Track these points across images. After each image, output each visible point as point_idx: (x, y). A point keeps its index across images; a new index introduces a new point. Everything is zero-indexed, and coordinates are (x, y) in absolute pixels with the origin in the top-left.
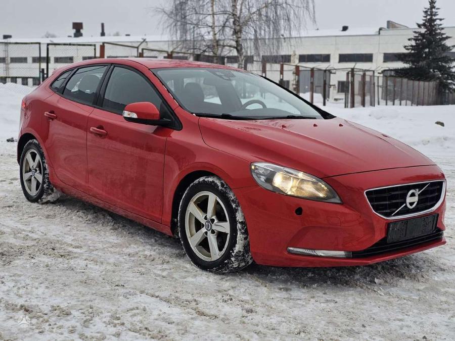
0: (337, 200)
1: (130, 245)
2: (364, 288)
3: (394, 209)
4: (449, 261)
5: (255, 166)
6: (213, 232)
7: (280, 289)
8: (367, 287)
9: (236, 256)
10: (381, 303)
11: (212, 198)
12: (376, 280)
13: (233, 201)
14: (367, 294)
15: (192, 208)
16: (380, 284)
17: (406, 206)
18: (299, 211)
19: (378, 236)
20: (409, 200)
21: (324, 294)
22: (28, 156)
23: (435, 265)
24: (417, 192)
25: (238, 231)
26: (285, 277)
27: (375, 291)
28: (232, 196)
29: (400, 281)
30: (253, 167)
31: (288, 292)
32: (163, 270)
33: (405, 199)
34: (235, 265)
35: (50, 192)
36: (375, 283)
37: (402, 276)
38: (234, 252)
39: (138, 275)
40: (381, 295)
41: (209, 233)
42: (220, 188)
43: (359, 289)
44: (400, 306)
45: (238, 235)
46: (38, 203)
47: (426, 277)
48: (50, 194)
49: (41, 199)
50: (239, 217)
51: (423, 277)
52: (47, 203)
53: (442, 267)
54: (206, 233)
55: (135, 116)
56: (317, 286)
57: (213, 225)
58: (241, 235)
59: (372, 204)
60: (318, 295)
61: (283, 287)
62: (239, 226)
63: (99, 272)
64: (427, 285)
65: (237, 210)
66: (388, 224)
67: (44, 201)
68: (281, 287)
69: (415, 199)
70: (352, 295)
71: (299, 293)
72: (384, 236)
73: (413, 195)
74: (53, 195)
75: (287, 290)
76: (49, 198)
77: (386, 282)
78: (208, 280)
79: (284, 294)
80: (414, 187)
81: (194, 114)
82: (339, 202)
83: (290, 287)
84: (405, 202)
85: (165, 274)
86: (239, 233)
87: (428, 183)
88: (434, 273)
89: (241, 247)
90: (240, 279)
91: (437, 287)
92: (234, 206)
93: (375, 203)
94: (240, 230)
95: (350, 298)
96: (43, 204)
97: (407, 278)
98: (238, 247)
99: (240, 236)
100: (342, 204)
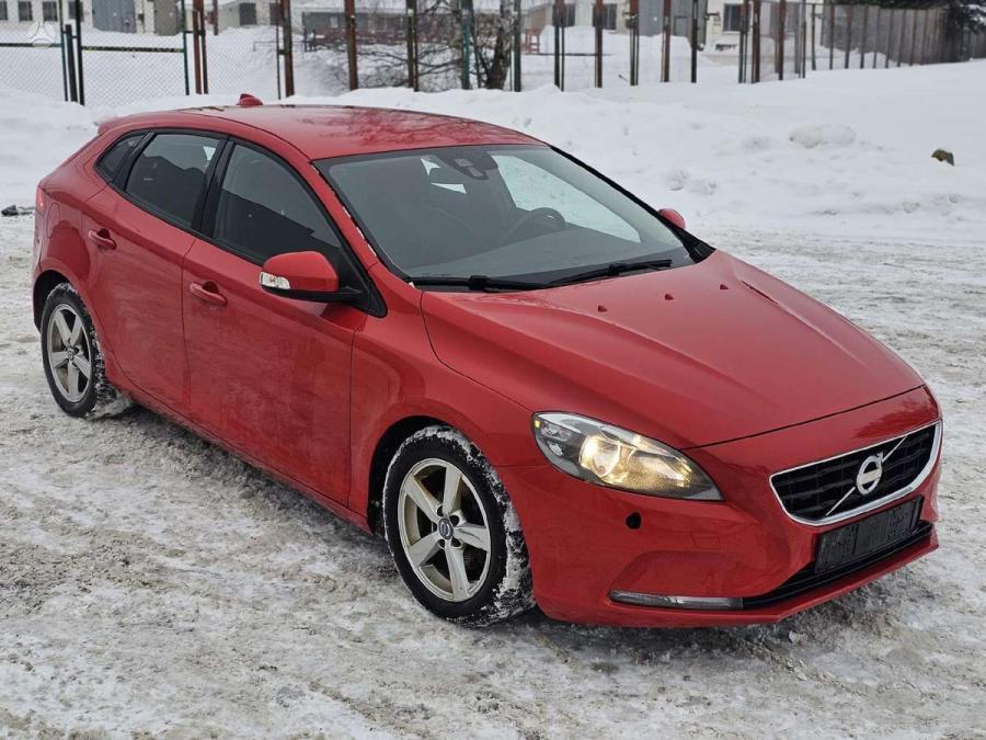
0: (713, 494)
2: (768, 659)
3: (830, 502)
4: (944, 568)
5: (542, 421)
6: (456, 543)
7: (596, 667)
8: (772, 658)
9: (503, 598)
10: (800, 702)
11: (454, 476)
12: (792, 636)
13: (496, 487)
14: (771, 679)
15: (412, 488)
16: (800, 643)
17: (857, 491)
18: (634, 521)
19: (797, 564)
20: (862, 478)
21: (686, 678)
22: (58, 318)
23: (913, 584)
24: (880, 459)
25: (509, 550)
26: (606, 632)
27: (788, 668)
28: (493, 477)
29: (842, 634)
30: (537, 424)
31: (613, 676)
33: (854, 478)
34: (503, 614)
35: (109, 398)
36: (790, 641)
37: (845, 620)
38: (499, 592)
39: (304, 635)
40: (800, 680)
41: (448, 543)
42: (469, 458)
43: (757, 662)
44: (839, 711)
45: (509, 560)
46: (85, 418)
47: (894, 623)
48: (108, 402)
49: (89, 411)
50: (510, 522)
51: (889, 625)
52: (105, 418)
53: (930, 586)
54: (442, 542)
55: (285, 284)
56: (672, 658)
57: (455, 529)
58: (515, 560)
59: (787, 497)
60: (673, 682)
61: (602, 660)
62: (509, 540)
63: (223, 628)
64: (897, 645)
65: (504, 509)
66: (818, 537)
67: (98, 415)
68: (597, 661)
69: (877, 474)
70: (742, 681)
71: (633, 677)
72: (808, 561)
73: (872, 467)
74: (115, 404)
75: (609, 669)
76: (108, 409)
77: (812, 637)
79: (601, 682)
80: (874, 452)
81: (411, 284)
82: (718, 498)
83: (615, 662)
84: (854, 484)
86: (509, 555)
87: (900, 439)
88: (912, 607)
89: (514, 583)
90: (514, 641)
91: (919, 652)
92: (498, 500)
93: (793, 496)
94: (513, 549)
95: (738, 689)
96: (94, 421)
97: (855, 625)
98: (509, 583)
99: (512, 562)
100: (723, 502)
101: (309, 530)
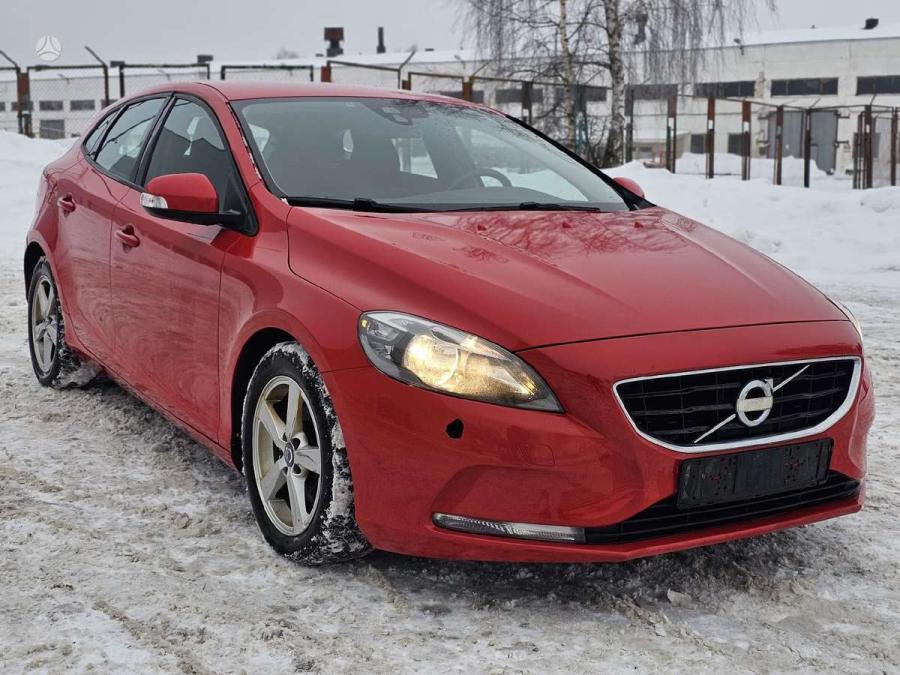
0: (551, 404)
1: (166, 488)
2: (629, 613)
3: (703, 428)
4: (889, 548)
5: (370, 321)
6: (297, 470)
7: (425, 609)
8: (636, 613)
9: (333, 528)
10: (648, 658)
11: (296, 393)
12: (672, 595)
13: (327, 399)
14: (622, 632)
15: (264, 413)
16: (679, 605)
17: (737, 420)
18: (456, 429)
19: (654, 493)
20: (744, 405)
21: (523, 626)
22: (41, 289)
23: (845, 559)
24: (768, 386)
25: (335, 470)
26: (458, 578)
27: (650, 624)
28: (324, 390)
29: (732, 597)
30: (364, 323)
31: (440, 618)
32: (190, 551)
33: (734, 403)
34: (336, 547)
35: (72, 364)
36: (670, 602)
37: (743, 586)
38: (327, 519)
39: (125, 561)
40: (657, 635)
41: (291, 470)
42: (305, 369)
43: (616, 616)
44: (689, 668)
45: (335, 480)
46: (53, 387)
47: (799, 589)
48: (73, 370)
49: (55, 379)
50: (337, 438)
51: (792, 591)
52: (71, 387)
53: (864, 564)
54: (286, 469)
55: (164, 204)
56: (517, 606)
57: (295, 452)
58: (342, 480)
59: (637, 413)
60: (506, 627)
61: (436, 603)
62: (336, 458)
63: (48, 551)
64: (795, 612)
65: (333, 422)
66: (681, 463)
67: (64, 383)
68: (431, 603)
69: (765, 404)
70: (588, 632)
71: (463, 620)
72: (669, 491)
73: (757, 393)
74: (79, 372)
75: (438, 611)
76: (73, 378)
77: (696, 599)
78: (276, 578)
79: (427, 623)
80: (761, 374)
81: (284, 200)
82: (555, 407)
83: (450, 605)
84: (734, 411)
85: (186, 561)
86: (336, 475)
87: (803, 365)
88: (832, 580)
89: (341, 508)
90: (348, 580)
91: (818, 621)
92: (328, 413)
93: (648, 413)
94: (339, 468)
95: (580, 639)
96: (62, 389)
97: (752, 591)
98: (336, 508)
99: (337, 482)
100: (564, 412)
101: (201, 478)
